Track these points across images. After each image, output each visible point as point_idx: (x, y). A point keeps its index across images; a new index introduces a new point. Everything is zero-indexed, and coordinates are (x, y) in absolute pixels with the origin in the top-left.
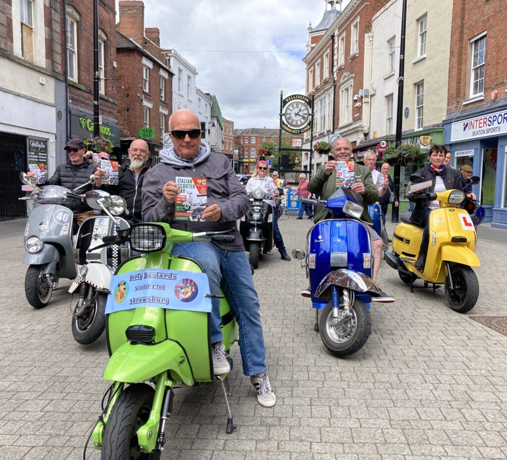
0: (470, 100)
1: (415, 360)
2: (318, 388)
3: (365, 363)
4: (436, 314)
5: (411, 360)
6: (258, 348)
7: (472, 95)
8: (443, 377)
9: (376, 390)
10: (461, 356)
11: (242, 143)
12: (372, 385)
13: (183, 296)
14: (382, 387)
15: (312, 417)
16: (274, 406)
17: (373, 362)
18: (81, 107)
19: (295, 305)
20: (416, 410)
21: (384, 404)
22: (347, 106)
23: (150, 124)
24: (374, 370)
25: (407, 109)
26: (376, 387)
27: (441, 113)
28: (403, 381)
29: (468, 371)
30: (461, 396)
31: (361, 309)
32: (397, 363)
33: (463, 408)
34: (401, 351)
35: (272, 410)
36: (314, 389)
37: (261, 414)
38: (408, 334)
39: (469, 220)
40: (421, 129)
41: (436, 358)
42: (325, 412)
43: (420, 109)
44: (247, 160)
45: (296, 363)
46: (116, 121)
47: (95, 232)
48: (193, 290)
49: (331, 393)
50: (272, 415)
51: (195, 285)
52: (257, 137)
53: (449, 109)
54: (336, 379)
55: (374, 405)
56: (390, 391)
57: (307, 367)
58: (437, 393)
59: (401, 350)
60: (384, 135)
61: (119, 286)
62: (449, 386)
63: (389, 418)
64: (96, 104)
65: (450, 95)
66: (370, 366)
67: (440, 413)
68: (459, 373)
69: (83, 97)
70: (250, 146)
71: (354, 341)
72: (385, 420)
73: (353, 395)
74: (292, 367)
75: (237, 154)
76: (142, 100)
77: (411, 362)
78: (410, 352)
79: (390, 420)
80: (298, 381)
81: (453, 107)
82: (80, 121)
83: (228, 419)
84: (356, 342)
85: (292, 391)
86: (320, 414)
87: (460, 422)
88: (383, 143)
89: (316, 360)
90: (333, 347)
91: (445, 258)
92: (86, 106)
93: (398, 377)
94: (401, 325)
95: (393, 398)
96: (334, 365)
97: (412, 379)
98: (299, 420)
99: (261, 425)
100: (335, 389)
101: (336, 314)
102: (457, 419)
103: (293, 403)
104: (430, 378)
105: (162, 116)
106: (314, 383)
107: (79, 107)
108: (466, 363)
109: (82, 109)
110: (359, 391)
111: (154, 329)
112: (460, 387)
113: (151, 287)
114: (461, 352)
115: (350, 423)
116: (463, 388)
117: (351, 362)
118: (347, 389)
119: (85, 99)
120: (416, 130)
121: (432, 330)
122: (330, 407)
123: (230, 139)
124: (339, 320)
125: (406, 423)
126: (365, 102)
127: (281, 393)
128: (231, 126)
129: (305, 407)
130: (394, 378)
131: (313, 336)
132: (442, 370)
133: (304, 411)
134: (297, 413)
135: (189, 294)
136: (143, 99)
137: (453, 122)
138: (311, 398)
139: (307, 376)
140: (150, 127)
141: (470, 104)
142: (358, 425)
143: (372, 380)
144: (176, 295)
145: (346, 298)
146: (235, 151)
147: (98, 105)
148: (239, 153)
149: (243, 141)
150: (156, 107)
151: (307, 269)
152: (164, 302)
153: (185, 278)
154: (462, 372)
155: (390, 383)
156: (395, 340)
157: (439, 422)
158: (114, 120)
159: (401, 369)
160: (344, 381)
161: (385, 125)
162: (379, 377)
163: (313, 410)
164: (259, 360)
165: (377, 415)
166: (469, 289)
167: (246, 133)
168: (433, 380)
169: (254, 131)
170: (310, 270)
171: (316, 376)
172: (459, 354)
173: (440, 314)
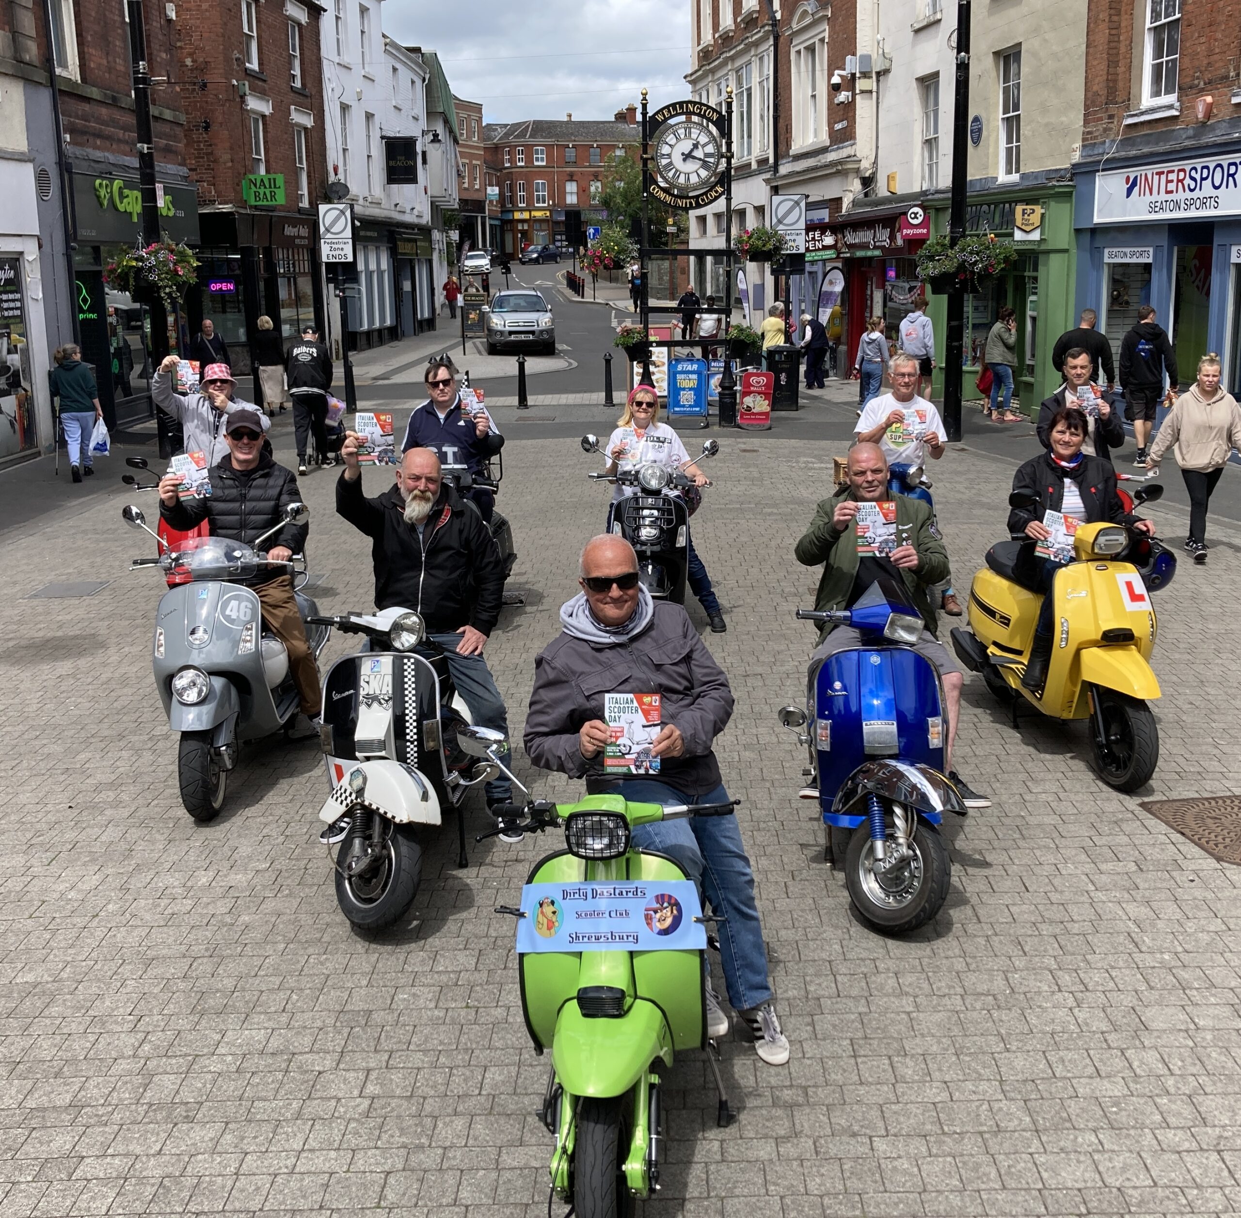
0: (1142, 113)
1: (1037, 933)
2: (860, 1014)
3: (938, 944)
4: (1072, 796)
5: (1030, 932)
6: (754, 957)
7: (1147, 100)
8: (1091, 975)
9: (969, 1014)
10: (1125, 917)
11: (507, 165)
12: (958, 1001)
13: (658, 926)
14: (978, 1005)
15: (861, 1083)
16: (788, 1062)
17: (955, 943)
18: (96, 148)
19: (768, 785)
20: (1046, 1058)
21: (987, 1045)
22: (814, 96)
23: (267, 161)
24: (960, 964)
25: (976, 119)
26: (969, 1007)
27: (1068, 139)
28: (1016, 990)
29: (1138, 957)
30: (1124, 1020)
31: (931, 845)
32: (1001, 942)
33: (1128, 1048)
34: (1006, 910)
35: (786, 1071)
36: (853, 1017)
37: (769, 1082)
38: (1016, 861)
39: (1140, 588)
40: (1015, 177)
41: (1076, 925)
42: (884, 1071)
43: (1013, 124)
44: (526, 215)
45: (807, 954)
46: (184, 171)
47: (365, 689)
48: (675, 912)
49: (886, 1026)
50: (788, 1083)
51: (677, 904)
52: (549, 147)
53: (1089, 133)
54: (891, 991)
55: (968, 1048)
56: (995, 1014)
57: (830, 962)
58: (1081, 1015)
59: (1007, 906)
60: (917, 189)
61: (541, 905)
62: (1103, 996)
63: (998, 1078)
64: (146, 151)
65: (1090, 94)
66: (950, 953)
67: (1088, 1061)
68: (1121, 964)
69: (99, 120)
70: (531, 173)
71: (919, 909)
72: (994, 1083)
73: (929, 1029)
74: (801, 965)
75: (495, 198)
76: (243, 97)
77: (1028, 939)
78: (1023, 911)
79: (1001, 1082)
80: (818, 999)
81: (1097, 128)
82: (96, 190)
83: (721, 1102)
84: (923, 910)
85: (813, 1024)
86: (876, 1076)
87: (1123, 1078)
88: (916, 214)
89: (844, 942)
90: (877, 917)
91: (1089, 675)
92: (108, 143)
93: (1007, 980)
94: (1001, 836)
95: (1003, 1032)
96: (880, 956)
97: (1033, 983)
98: (839, 1090)
99: (774, 1105)
100: (892, 1015)
101: (880, 854)
102: (1119, 1072)
103: (821, 1054)
104: (1067, 978)
105: (299, 133)
106: (851, 1003)
107: (90, 150)
108: (1133, 935)
109: (98, 155)
110: (938, 1017)
111: (622, 991)
112: (1122, 997)
113: (607, 914)
114: (1124, 905)
115: (934, 1093)
116: (1128, 1000)
117: (913, 945)
118: (915, 1014)
119: (102, 124)
120: (1003, 178)
121: (1065, 847)
122: (890, 1058)
123: (472, 156)
124: (888, 866)
125: (1030, 1086)
126: (862, 92)
127: (794, 1031)
128: (474, 116)
129: (845, 1059)
130: (999, 983)
131: (825, 877)
132: (1088, 957)
133: (845, 1071)
134: (833, 1076)
135: (669, 921)
136: (248, 91)
137: (1098, 171)
138: (851, 1040)
139: (833, 985)
140: (268, 171)
141: (1143, 123)
142: (945, 1096)
143: (959, 990)
144: (648, 924)
145: (899, 822)
146: (489, 189)
147: (150, 155)
148: (501, 194)
149: (510, 161)
150: (281, 111)
151: (810, 746)
152: (631, 939)
153: (659, 893)
154: (1127, 961)
155: (994, 996)
156: (991, 879)
157: (1087, 1080)
158: (180, 168)
159: (1010, 957)
160: (907, 994)
161: (917, 158)
162: (970, 979)
163: (861, 1066)
164: (757, 979)
165: (977, 1072)
166: (1137, 746)
167: (515, 137)
168: (1074, 984)
169: (540, 128)
170: (820, 753)
171: (851, 986)
172: (1120, 913)
173: (1080, 797)
